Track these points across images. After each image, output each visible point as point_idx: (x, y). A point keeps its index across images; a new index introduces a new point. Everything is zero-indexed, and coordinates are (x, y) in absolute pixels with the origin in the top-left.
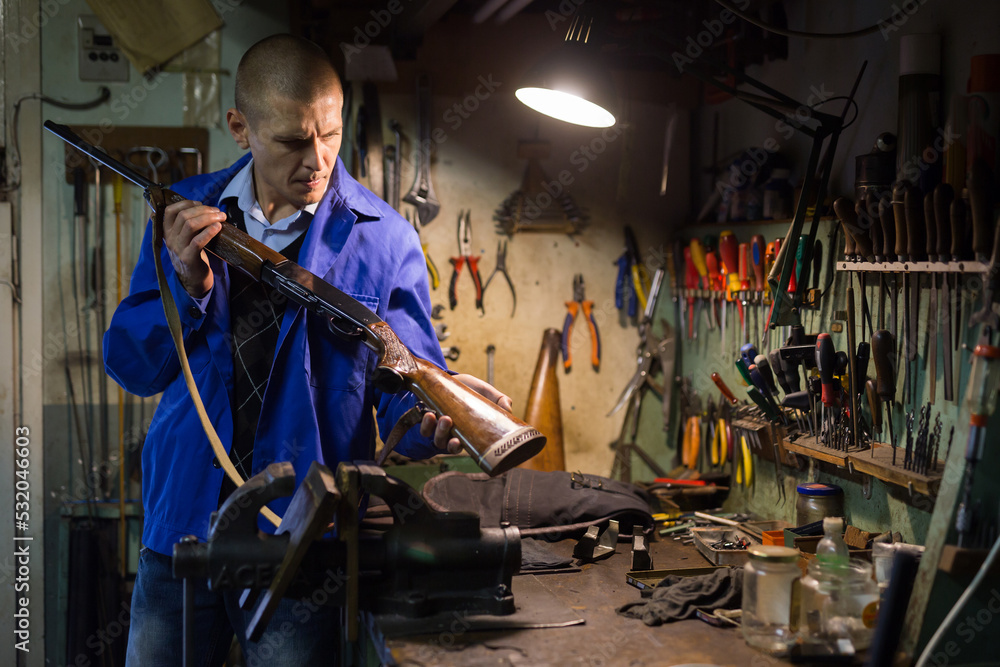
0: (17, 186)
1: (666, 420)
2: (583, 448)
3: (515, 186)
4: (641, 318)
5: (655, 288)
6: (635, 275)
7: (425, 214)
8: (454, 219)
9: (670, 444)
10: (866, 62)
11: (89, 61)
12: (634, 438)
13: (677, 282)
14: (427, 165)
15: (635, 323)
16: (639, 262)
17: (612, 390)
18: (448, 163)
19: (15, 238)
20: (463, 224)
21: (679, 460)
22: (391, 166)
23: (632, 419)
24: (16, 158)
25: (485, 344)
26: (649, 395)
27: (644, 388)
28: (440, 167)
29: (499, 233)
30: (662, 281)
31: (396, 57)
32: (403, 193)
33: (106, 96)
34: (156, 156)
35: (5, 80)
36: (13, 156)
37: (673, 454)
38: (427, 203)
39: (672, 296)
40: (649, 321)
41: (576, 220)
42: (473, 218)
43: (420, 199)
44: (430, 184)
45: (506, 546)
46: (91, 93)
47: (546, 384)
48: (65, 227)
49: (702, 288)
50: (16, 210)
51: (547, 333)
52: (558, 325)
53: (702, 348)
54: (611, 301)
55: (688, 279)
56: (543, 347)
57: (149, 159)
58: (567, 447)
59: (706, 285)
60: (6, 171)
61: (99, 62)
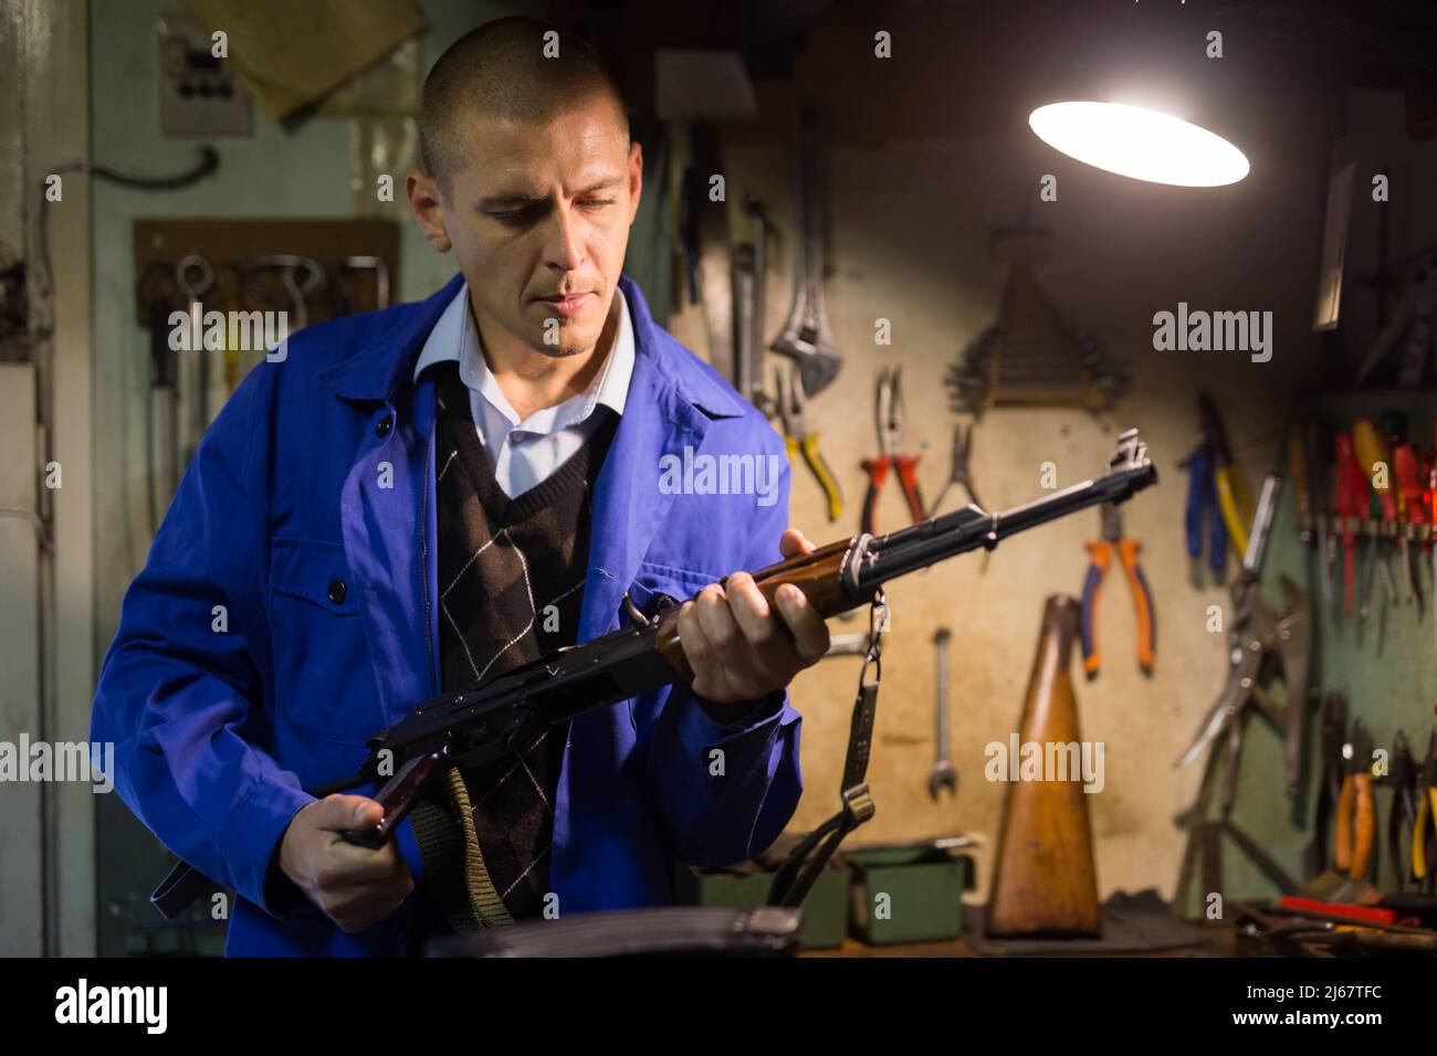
0: (46, 334)
1: (1293, 775)
2: (1125, 827)
3: (986, 319)
4: (1233, 572)
5: (1263, 512)
6: (1224, 488)
7: (812, 375)
8: (868, 384)
9: (1298, 821)
11: (179, 99)
12: (1227, 809)
13: (1312, 500)
14: (815, 281)
15: (1220, 581)
16: (1229, 462)
17: (1177, 711)
18: (856, 276)
19: (42, 433)
20: (886, 393)
21: (1319, 856)
22: (747, 284)
23: (1222, 772)
24: (45, 281)
25: (932, 627)
26: (1257, 724)
27: (1248, 710)
28: (841, 283)
29: (956, 410)
30: (1277, 497)
31: (755, 72)
32: (770, 336)
33: (210, 163)
34: (302, 273)
35: (24, 136)
36: (38, 278)
37: (1308, 837)
38: (818, 355)
39: (1299, 529)
40: (1252, 578)
41: (1106, 382)
42: (906, 383)
43: (803, 347)
44: (823, 317)
46: (181, 158)
47: (1053, 707)
48: (136, 407)
49: (1379, 516)
50: (44, 380)
51: (1051, 603)
52: (1072, 587)
53: (1372, 636)
54: (1177, 533)
55: (1341, 494)
56: (1045, 632)
57: (288, 280)
58: (1098, 824)
59: (1391, 512)
60: (26, 307)
61: (198, 102)
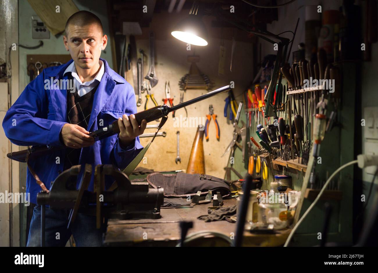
0: (10, 77)
1: (244, 159)
2: (214, 169)
3: (186, 72)
4: (235, 121)
6: (232, 105)
7: (153, 83)
8: (164, 85)
9: (245, 167)
10: (299, 18)
11: (36, 32)
12: (232, 165)
13: (246, 106)
14: (153, 65)
15: (233, 123)
16: (233, 99)
18: (162, 64)
19: (9, 96)
20: (167, 86)
22: (140, 66)
24: (10, 67)
25: (176, 131)
28: (158, 66)
29: (181, 90)
30: (242, 107)
31: (142, 26)
33: (42, 44)
35: (6, 39)
36: (9, 66)
37: (246, 171)
38: (154, 79)
39: (245, 112)
40: (237, 121)
41: (209, 84)
42: (171, 84)
43: (151, 78)
44: (155, 72)
45: (158, 194)
46: (36, 43)
47: (198, 145)
50: (10, 85)
51: (199, 127)
54: (222, 113)
56: (197, 132)
59: (254, 106)
60: (6, 72)
61: (39, 32)
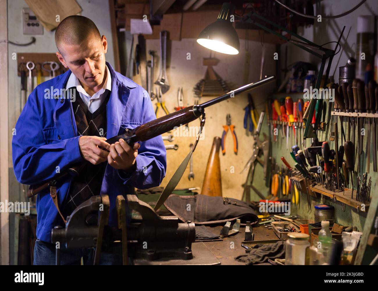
1: (265, 175)
2: (230, 187)
3: (201, 77)
4: (255, 132)
5: (260, 120)
6: (252, 114)
7: (164, 89)
9: (267, 185)
10: (345, 27)
11: (27, 27)
12: (252, 182)
13: (270, 117)
14: (165, 69)
15: (253, 134)
16: (254, 108)
17: (243, 162)
18: (174, 68)
20: (180, 93)
21: (270, 192)
23: (251, 175)
25: (189, 143)
26: (258, 164)
27: (256, 162)
29: (195, 97)
30: (264, 117)
31: (152, 24)
32: (155, 81)
33: (34, 41)
34: (54, 66)
37: (268, 189)
38: (165, 85)
39: (267, 123)
40: (258, 134)
42: (184, 91)
43: (162, 83)
44: (166, 77)
45: (189, 231)
46: (28, 39)
47: (214, 160)
48: (18, 95)
49: (279, 120)
51: (215, 138)
52: (220, 135)
53: (280, 145)
54: (242, 124)
55: (274, 116)
56: (213, 144)
57: (51, 66)
58: (223, 186)
59: (281, 119)
61: (31, 27)
